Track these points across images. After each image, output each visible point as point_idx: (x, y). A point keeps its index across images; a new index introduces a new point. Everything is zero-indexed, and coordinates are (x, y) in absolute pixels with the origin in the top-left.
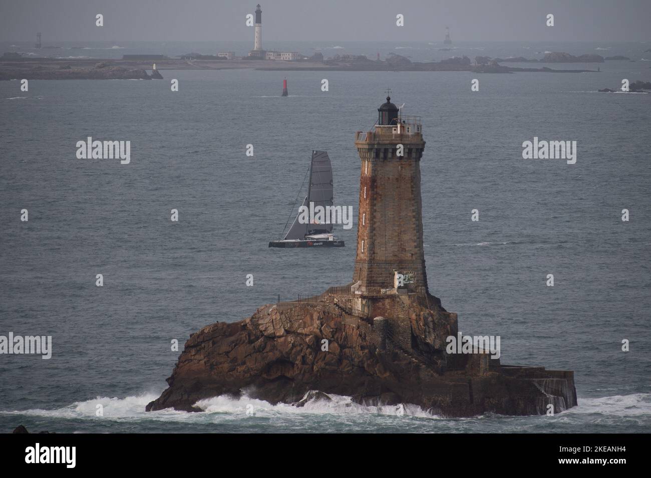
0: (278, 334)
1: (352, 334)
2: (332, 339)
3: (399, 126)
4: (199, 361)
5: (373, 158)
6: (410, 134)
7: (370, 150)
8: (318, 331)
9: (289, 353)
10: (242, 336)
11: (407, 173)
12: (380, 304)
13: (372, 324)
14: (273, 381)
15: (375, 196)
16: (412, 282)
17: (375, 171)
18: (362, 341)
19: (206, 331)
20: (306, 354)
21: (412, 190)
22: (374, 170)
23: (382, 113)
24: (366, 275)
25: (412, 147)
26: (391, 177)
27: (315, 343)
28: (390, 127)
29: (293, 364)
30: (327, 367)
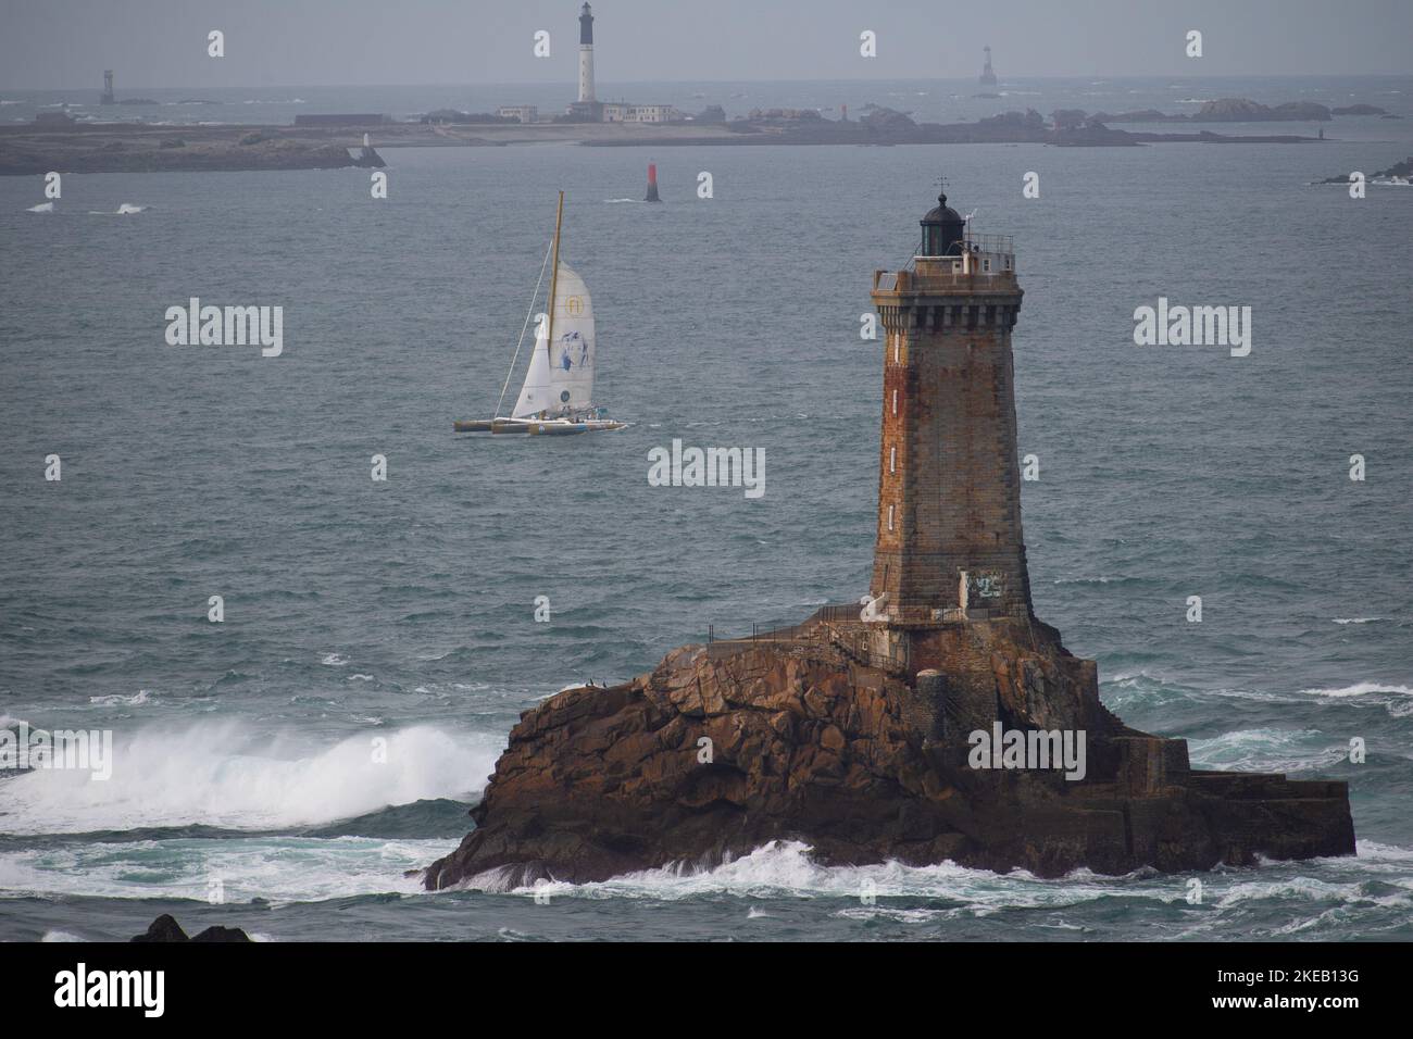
0: (711, 710)
1: (869, 708)
2: (828, 720)
3: (966, 257)
4: (542, 770)
5: (912, 327)
6: (990, 274)
7: (904, 310)
8: (798, 702)
9: (735, 750)
10: (634, 714)
11: (985, 358)
12: (930, 641)
13: (913, 686)
14: (702, 811)
15: (917, 409)
16: (998, 594)
17: (916, 355)
18: (892, 721)
19: (555, 706)
20: (771, 752)
21: (996, 396)
22: (914, 354)
23: (930, 232)
24: (899, 580)
25: (996, 302)
26: (951, 367)
27: (791, 730)
28: (947, 261)
29: (743, 775)
30: (818, 779)
